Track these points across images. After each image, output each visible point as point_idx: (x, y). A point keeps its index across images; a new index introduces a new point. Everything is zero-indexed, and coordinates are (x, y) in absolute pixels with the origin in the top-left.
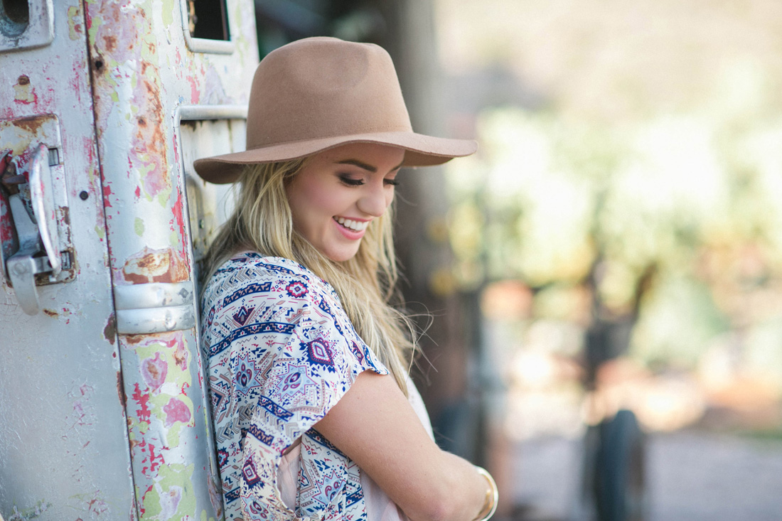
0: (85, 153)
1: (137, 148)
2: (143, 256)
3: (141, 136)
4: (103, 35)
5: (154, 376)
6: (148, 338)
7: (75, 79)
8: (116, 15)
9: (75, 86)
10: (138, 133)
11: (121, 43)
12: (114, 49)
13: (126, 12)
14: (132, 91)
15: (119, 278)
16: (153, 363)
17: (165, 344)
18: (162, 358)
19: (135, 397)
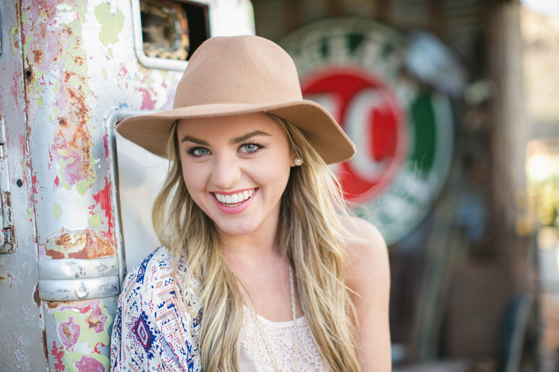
0: (21, 148)
1: (57, 145)
2: (59, 236)
3: (62, 134)
4: (33, 50)
5: (68, 337)
6: (63, 305)
7: (14, 87)
8: (43, 33)
9: (14, 92)
10: (59, 132)
11: (46, 56)
12: (40, 61)
13: (52, 30)
14: (54, 96)
15: (43, 253)
16: (67, 326)
17: (78, 311)
18: (75, 322)
19: (54, 352)
